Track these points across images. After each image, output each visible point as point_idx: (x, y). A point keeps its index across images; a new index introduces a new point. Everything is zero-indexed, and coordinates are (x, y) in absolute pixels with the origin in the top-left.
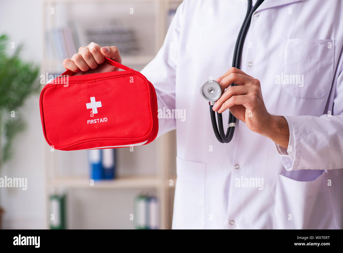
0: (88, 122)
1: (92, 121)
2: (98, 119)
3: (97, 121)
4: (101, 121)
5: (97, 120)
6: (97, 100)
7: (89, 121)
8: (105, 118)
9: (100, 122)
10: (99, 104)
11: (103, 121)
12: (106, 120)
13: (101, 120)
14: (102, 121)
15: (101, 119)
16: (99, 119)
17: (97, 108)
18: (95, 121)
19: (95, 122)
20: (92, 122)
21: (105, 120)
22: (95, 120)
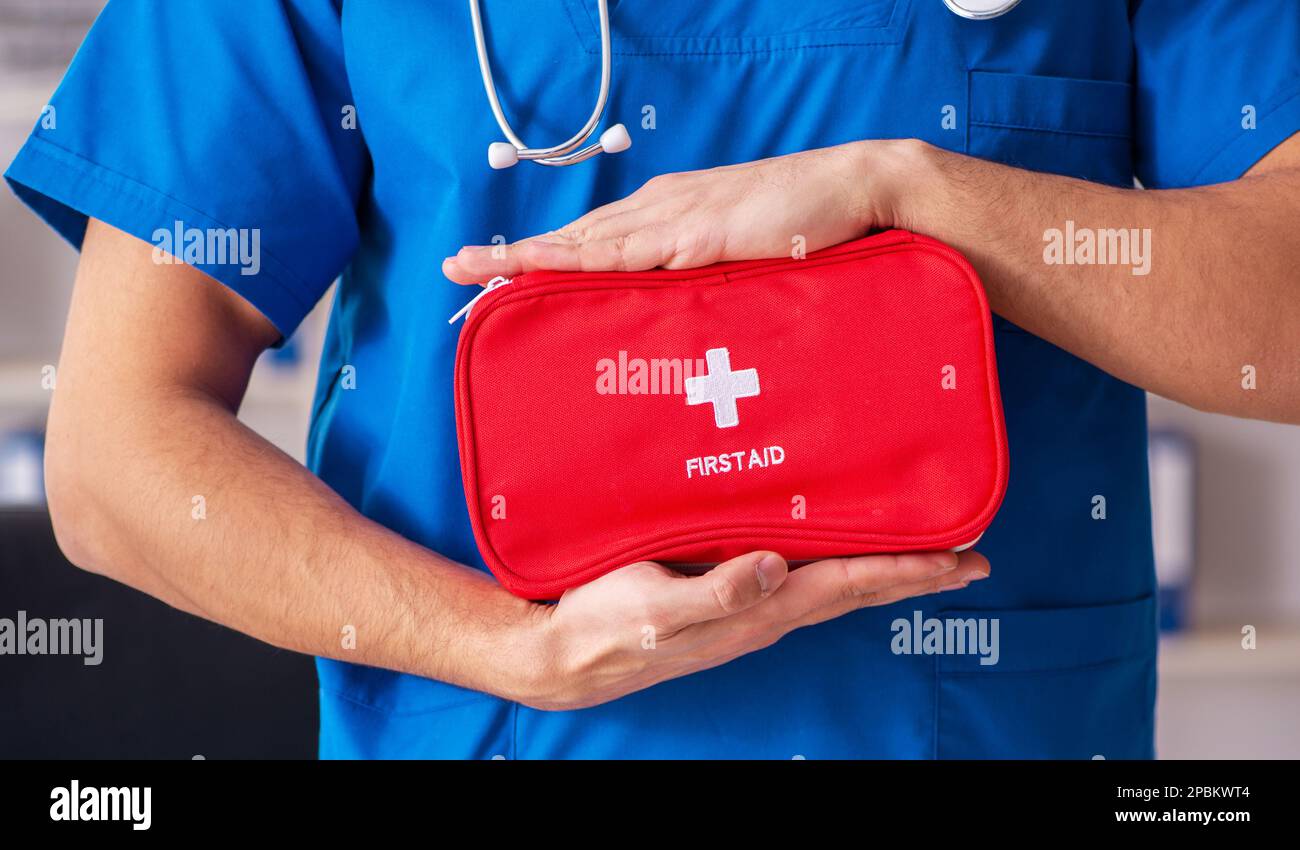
0: (690, 465)
1: (711, 461)
2: (739, 455)
3: (733, 460)
4: (751, 463)
5: (736, 458)
6: (737, 364)
7: (697, 464)
8: (772, 449)
9: (750, 466)
10: (748, 382)
11: (764, 463)
12: (778, 457)
13: (755, 459)
14: (758, 461)
15: (753, 451)
16: (743, 453)
17: (739, 401)
18: (724, 463)
19: (725, 466)
20: (711, 469)
21: (773, 456)
22: (725, 459)
